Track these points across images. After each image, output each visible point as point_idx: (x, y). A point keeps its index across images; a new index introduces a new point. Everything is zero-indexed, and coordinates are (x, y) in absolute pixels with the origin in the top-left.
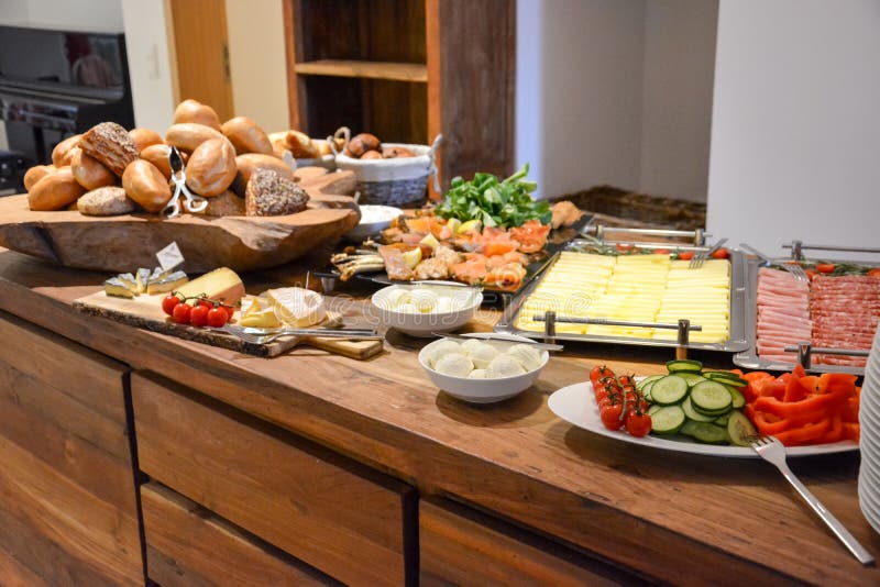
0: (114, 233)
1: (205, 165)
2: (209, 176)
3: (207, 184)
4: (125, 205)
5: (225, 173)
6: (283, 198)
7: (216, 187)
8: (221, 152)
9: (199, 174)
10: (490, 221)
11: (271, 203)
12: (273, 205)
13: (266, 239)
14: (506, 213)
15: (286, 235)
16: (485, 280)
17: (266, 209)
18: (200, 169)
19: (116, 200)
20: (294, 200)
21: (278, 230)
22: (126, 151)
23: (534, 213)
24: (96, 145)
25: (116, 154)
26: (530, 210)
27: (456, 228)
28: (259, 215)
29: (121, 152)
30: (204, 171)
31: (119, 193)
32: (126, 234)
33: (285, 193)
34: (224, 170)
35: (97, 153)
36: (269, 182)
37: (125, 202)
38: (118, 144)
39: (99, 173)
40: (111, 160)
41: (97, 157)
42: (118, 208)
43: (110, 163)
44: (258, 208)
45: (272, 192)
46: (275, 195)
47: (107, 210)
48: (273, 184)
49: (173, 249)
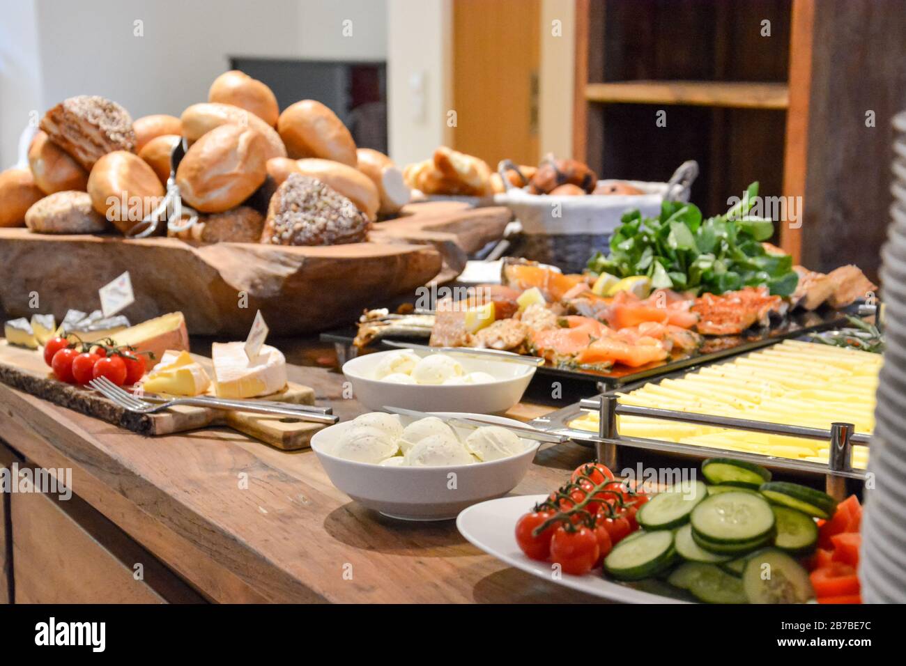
0: (61, 259)
1: (205, 160)
2: (207, 177)
3: (204, 190)
4: (87, 219)
5: (235, 175)
6: (321, 221)
7: (219, 196)
8: (237, 143)
9: (193, 173)
10: (662, 279)
11: (298, 226)
12: (301, 229)
13: (265, 278)
14: (697, 269)
15: (292, 271)
16: (578, 358)
17: (286, 235)
18: (196, 166)
19: (75, 210)
20: (338, 226)
21: (284, 264)
22: (107, 139)
23: (764, 275)
24: (63, 126)
25: (92, 142)
26: (757, 269)
27: (608, 286)
28: (273, 243)
29: (99, 140)
30: (200, 170)
31: (82, 200)
32: (76, 261)
33: (325, 213)
34: (236, 170)
35: (64, 140)
36: (303, 193)
37: (89, 214)
38: (97, 127)
39: (66, 171)
40: (85, 151)
41: (64, 145)
42: (76, 223)
43: (82, 156)
44: (275, 232)
45: (305, 209)
46: (308, 215)
47: (60, 226)
48: (309, 197)
49: (122, 284)
